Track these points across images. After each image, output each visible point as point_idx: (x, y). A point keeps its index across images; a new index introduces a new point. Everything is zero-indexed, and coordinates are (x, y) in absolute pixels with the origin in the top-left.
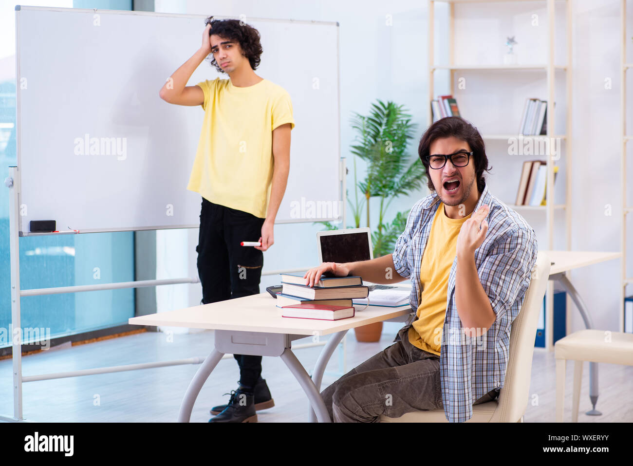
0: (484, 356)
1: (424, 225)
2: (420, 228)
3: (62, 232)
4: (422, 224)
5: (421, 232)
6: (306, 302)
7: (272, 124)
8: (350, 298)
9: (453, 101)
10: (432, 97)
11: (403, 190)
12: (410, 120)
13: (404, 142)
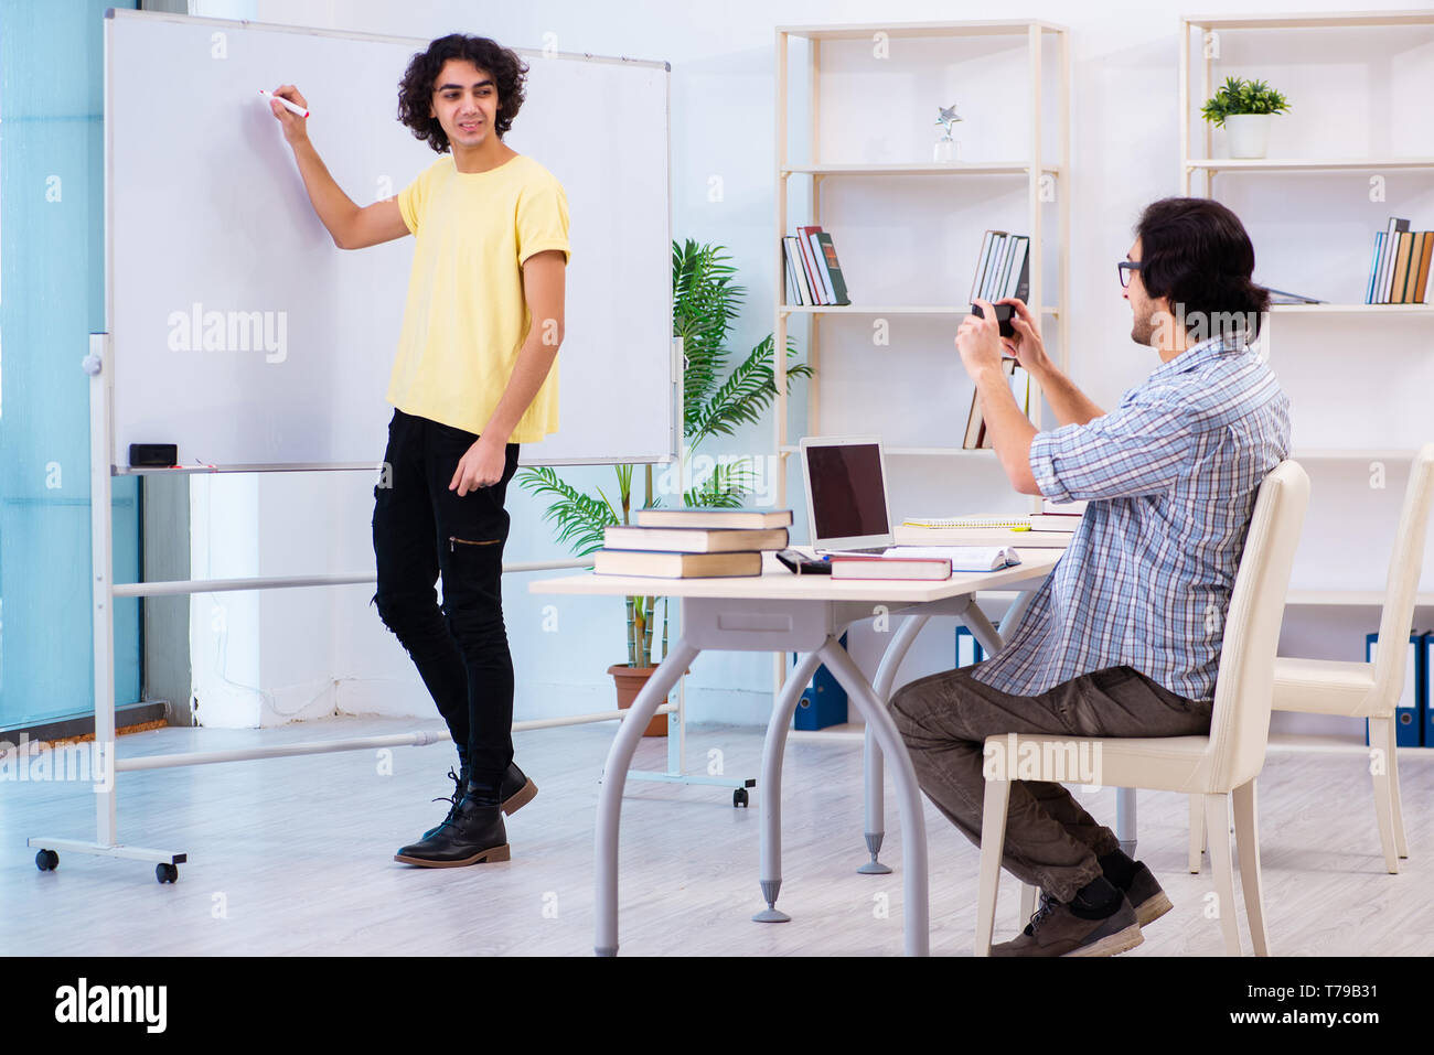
3: (187, 468)
7: (518, 253)
9: (825, 238)
10: (784, 227)
11: (722, 421)
12: (730, 278)
13: (721, 324)
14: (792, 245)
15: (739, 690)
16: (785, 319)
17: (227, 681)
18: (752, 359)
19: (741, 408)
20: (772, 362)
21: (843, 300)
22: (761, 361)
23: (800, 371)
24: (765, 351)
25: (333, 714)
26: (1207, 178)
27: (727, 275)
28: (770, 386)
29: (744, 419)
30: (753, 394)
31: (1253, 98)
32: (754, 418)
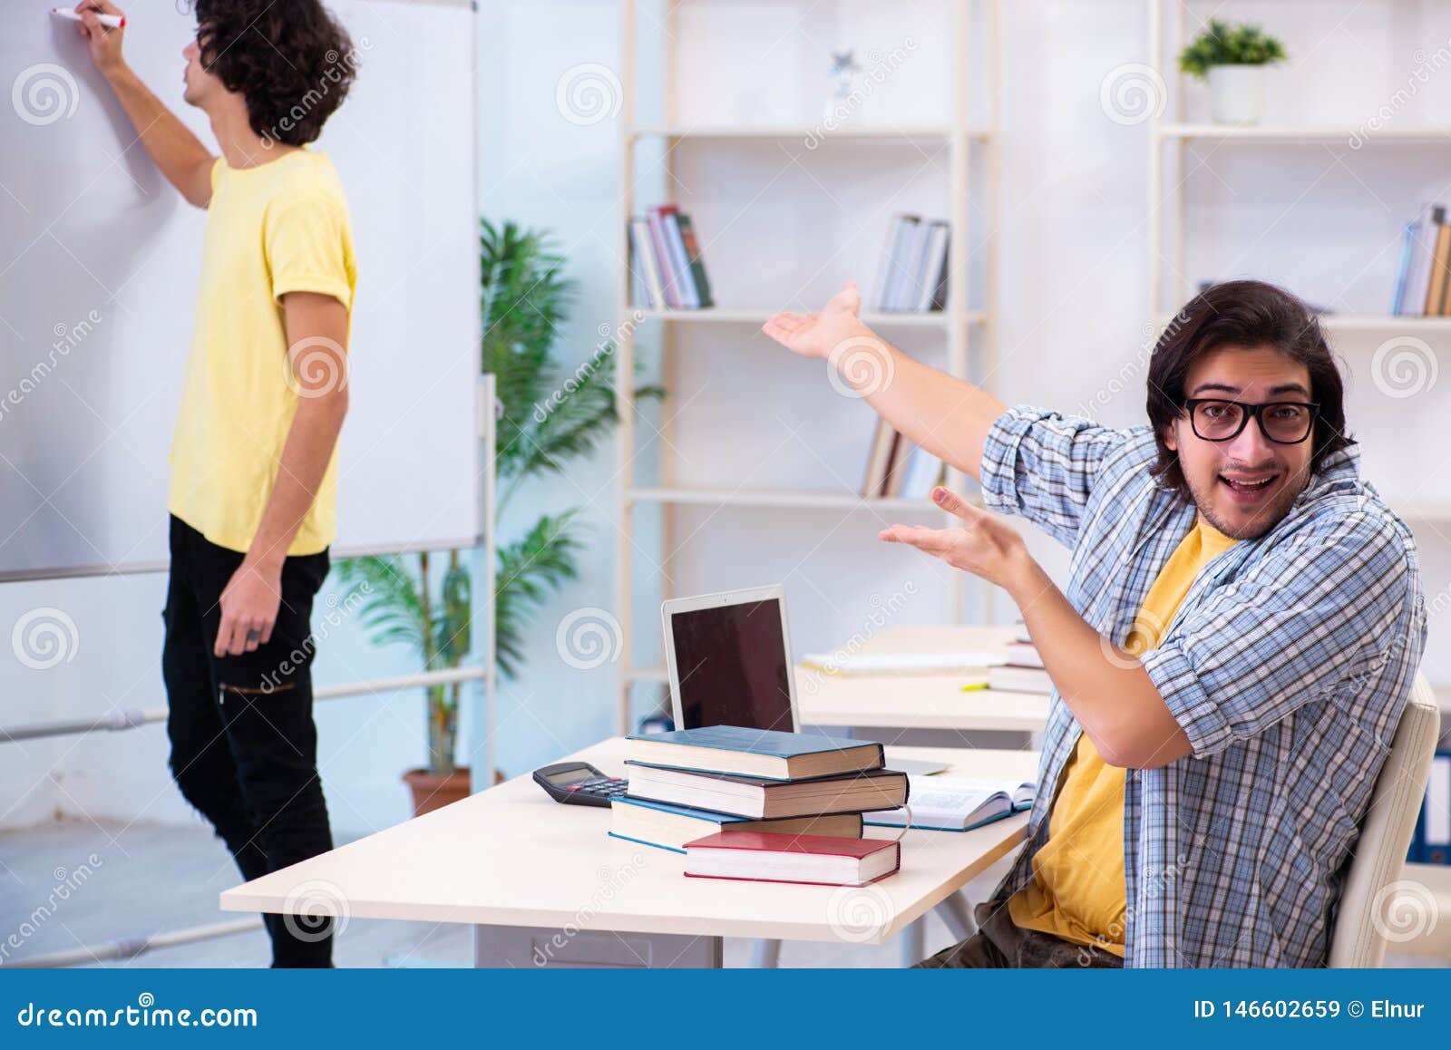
0: (1217, 898)
1: (1150, 535)
2: (1137, 542)
4: (1144, 532)
5: (1137, 555)
6: (736, 828)
8: (855, 809)
9: (683, 221)
10: (630, 204)
11: (549, 456)
12: (560, 270)
13: (548, 330)
14: (641, 232)
19: (575, 441)
20: (614, 380)
21: (706, 301)
22: (600, 379)
23: (651, 392)
27: (557, 266)
28: (611, 412)
29: (577, 453)
30: (590, 423)
31: (1244, 45)
32: (590, 452)
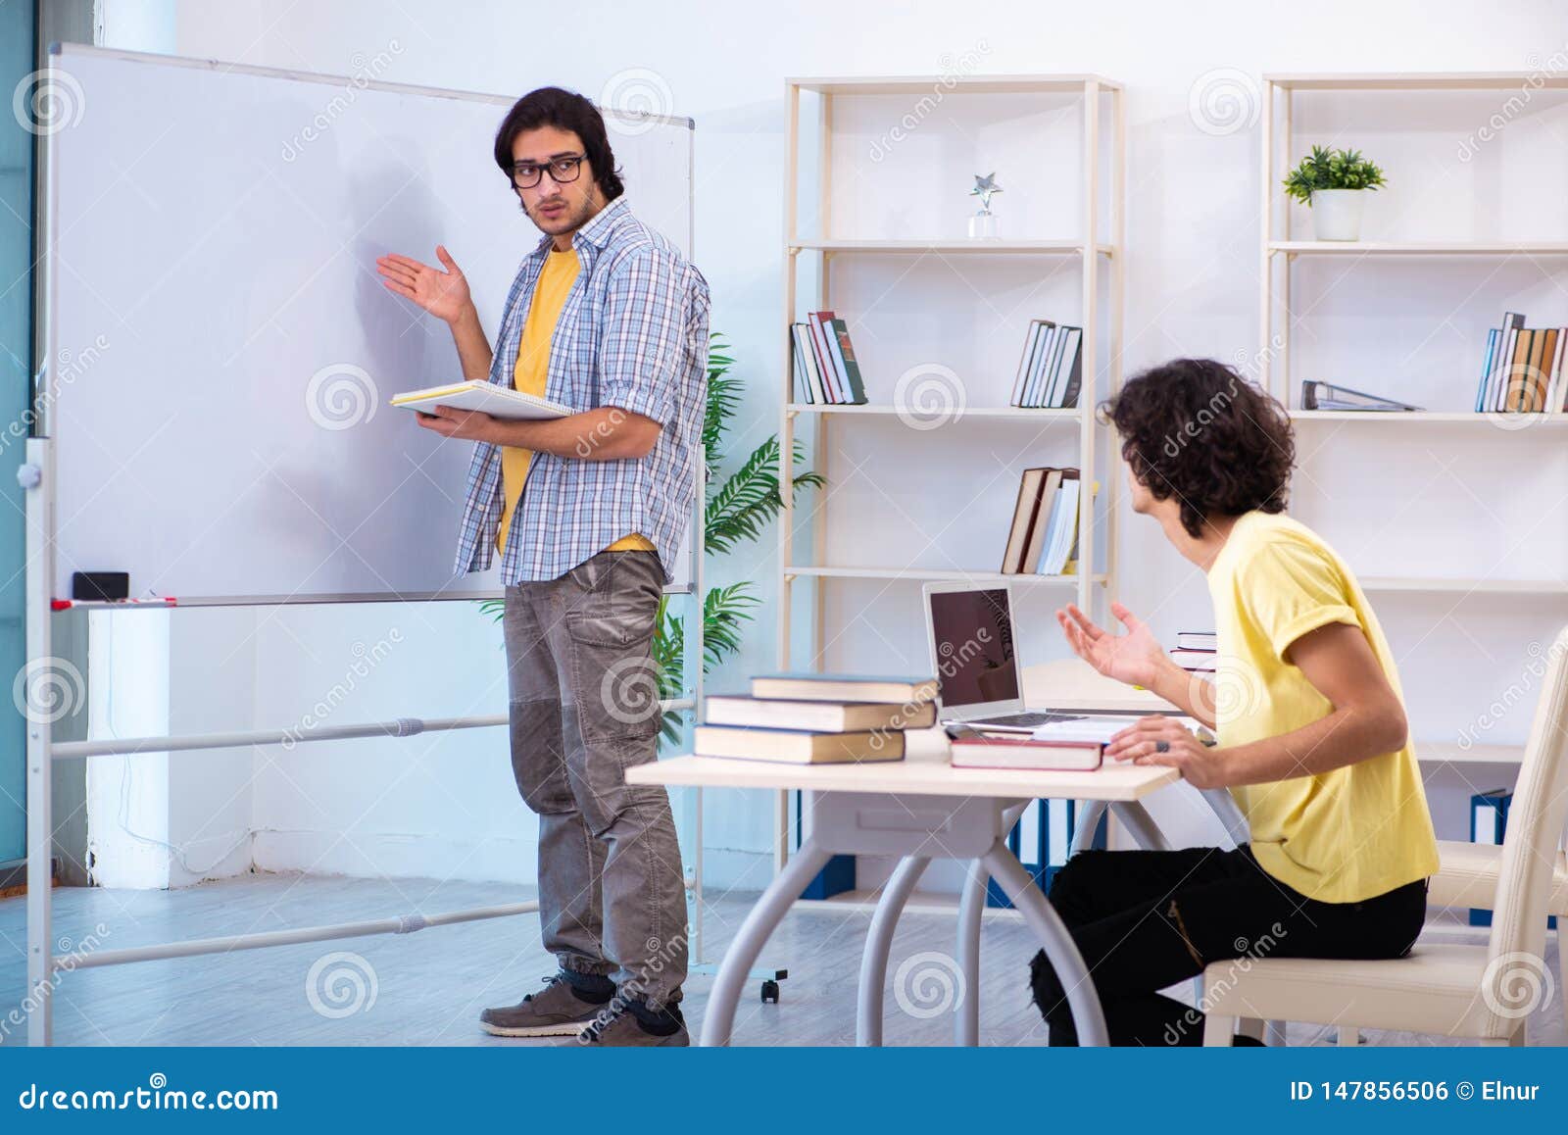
9: (839, 326)
10: (792, 313)
11: (717, 538)
12: (724, 370)
13: (716, 424)
14: (802, 334)
15: (728, 849)
16: (791, 420)
17: (129, 832)
18: (751, 465)
19: (741, 523)
20: (777, 469)
21: (860, 400)
22: (763, 468)
23: (808, 480)
24: (767, 456)
25: (249, 871)
26: (1285, 262)
27: (721, 366)
28: (775, 498)
29: (742, 536)
30: (754, 506)
31: (1345, 171)
32: (753, 534)
